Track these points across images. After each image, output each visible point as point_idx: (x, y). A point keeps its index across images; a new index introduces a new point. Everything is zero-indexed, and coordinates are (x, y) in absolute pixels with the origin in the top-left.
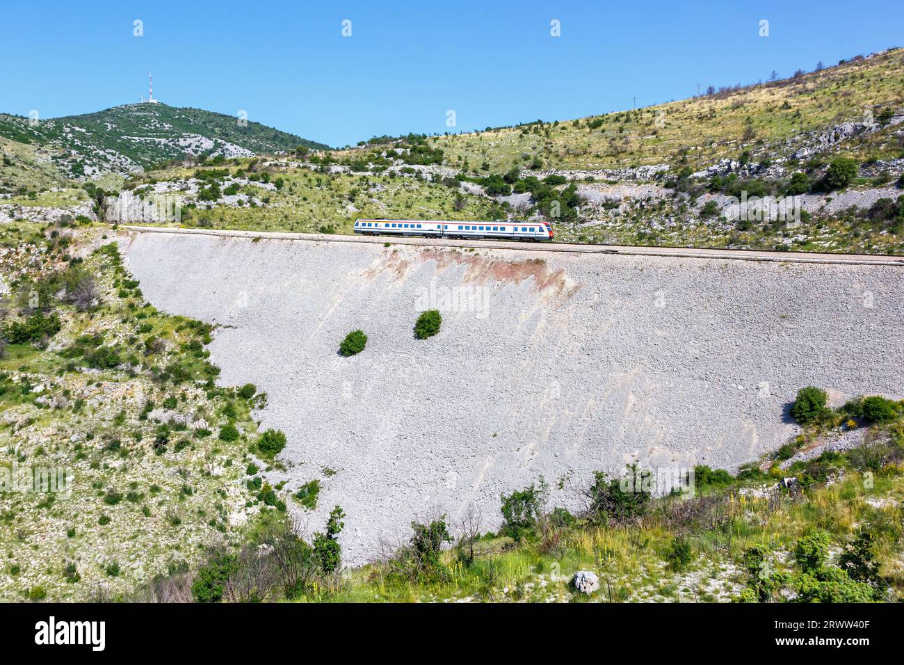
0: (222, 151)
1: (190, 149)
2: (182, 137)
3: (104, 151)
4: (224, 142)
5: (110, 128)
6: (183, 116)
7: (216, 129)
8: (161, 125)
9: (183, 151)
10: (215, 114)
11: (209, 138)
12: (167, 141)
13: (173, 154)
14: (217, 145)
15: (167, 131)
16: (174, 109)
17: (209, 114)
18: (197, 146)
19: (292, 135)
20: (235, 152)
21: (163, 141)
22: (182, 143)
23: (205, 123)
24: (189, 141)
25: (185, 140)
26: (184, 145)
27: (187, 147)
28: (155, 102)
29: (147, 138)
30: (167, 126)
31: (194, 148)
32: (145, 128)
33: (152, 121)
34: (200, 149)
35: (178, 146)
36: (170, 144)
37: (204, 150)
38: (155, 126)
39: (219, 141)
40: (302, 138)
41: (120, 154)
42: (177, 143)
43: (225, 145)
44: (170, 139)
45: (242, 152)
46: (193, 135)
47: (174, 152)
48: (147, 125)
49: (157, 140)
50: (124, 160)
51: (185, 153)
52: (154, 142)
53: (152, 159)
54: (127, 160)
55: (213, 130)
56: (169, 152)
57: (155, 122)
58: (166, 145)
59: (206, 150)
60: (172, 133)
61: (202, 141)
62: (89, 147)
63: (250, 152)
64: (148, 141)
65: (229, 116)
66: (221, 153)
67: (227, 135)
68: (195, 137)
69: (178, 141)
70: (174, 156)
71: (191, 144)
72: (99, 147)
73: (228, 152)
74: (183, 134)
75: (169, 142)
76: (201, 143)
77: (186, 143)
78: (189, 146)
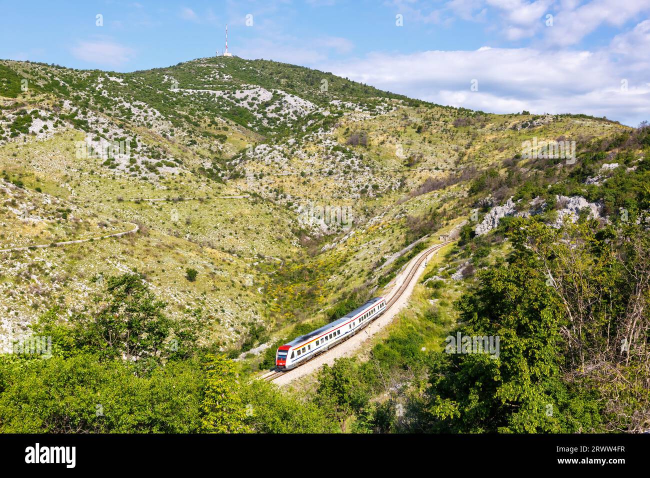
0: (280, 104)
1: (245, 102)
2: (240, 88)
3: (131, 103)
4: (283, 93)
5: (166, 80)
6: (251, 68)
7: (283, 80)
8: (221, 76)
9: (237, 105)
10: (285, 66)
11: (269, 89)
12: (223, 93)
13: (225, 108)
14: (276, 97)
15: (226, 83)
16: (243, 61)
17: (279, 65)
18: (253, 99)
19: (365, 85)
20: (294, 104)
21: (219, 93)
22: (238, 95)
23: (271, 74)
24: (246, 92)
25: (242, 92)
26: (239, 98)
27: (242, 100)
28: (230, 55)
29: (201, 91)
30: (227, 77)
31: (250, 101)
32: (203, 80)
33: (213, 72)
34: (257, 102)
35: (234, 98)
36: (225, 97)
37: (260, 102)
38: (214, 77)
39: (279, 92)
40: (376, 88)
41: (149, 107)
42: (233, 95)
43: (284, 96)
44: (226, 91)
45: (302, 105)
46: (252, 86)
47: (227, 106)
48: (206, 77)
49: (211, 92)
50: (151, 113)
51: (239, 106)
52: (209, 94)
53: (191, 114)
54: (154, 114)
55: (278, 82)
56: (223, 106)
57: (215, 73)
58: (221, 98)
59: (262, 103)
60: (230, 84)
61: (259, 93)
62: (116, 99)
63: (312, 104)
64: (202, 94)
65: (300, 67)
66: (278, 106)
67: (292, 87)
68: (254, 88)
69: (234, 93)
70: (226, 110)
71: (248, 96)
72: (127, 100)
73: (286, 105)
74: (242, 86)
75: (225, 94)
76: (259, 95)
77: (243, 96)
78: (245, 98)
